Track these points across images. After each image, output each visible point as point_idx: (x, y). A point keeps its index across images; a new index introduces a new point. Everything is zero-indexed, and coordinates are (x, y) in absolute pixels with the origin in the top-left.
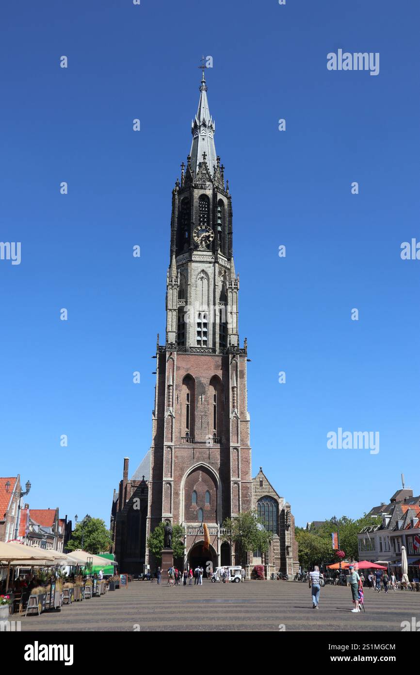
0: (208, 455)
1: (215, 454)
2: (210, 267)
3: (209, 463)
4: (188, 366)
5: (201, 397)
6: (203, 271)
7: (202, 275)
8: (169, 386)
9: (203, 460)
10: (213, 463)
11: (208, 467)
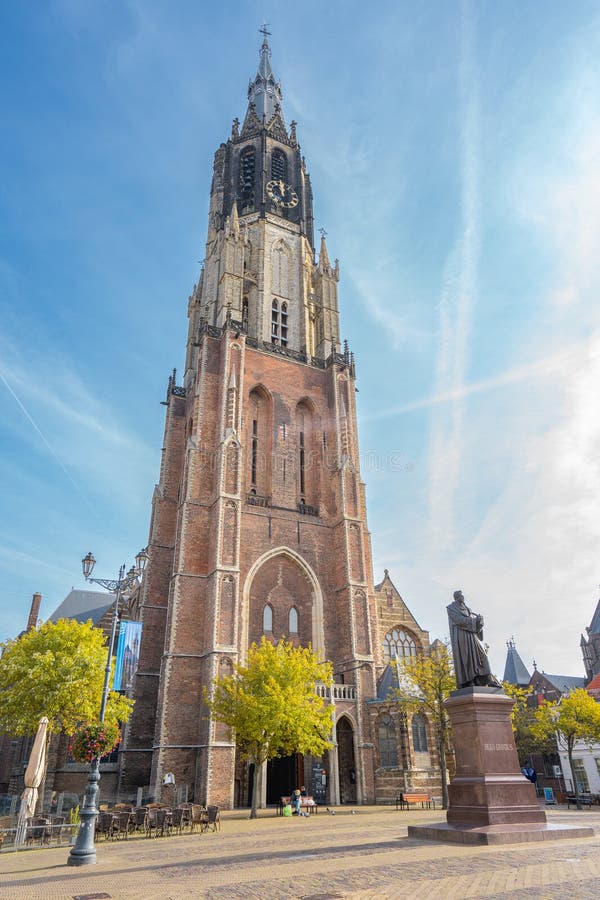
0: (296, 535)
1: (309, 534)
2: (292, 239)
3: (299, 551)
4: (260, 372)
5: (282, 427)
6: (282, 241)
7: (280, 246)
8: (230, 390)
9: (288, 544)
10: (305, 552)
11: (297, 557)
